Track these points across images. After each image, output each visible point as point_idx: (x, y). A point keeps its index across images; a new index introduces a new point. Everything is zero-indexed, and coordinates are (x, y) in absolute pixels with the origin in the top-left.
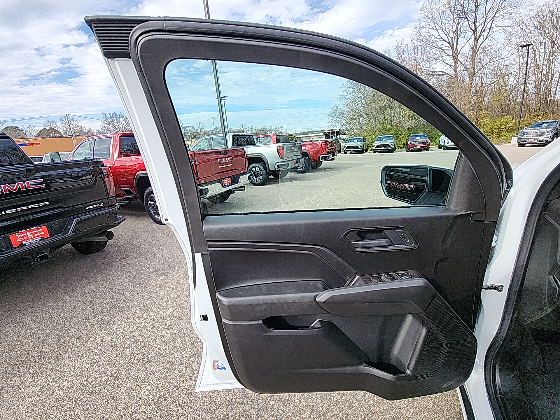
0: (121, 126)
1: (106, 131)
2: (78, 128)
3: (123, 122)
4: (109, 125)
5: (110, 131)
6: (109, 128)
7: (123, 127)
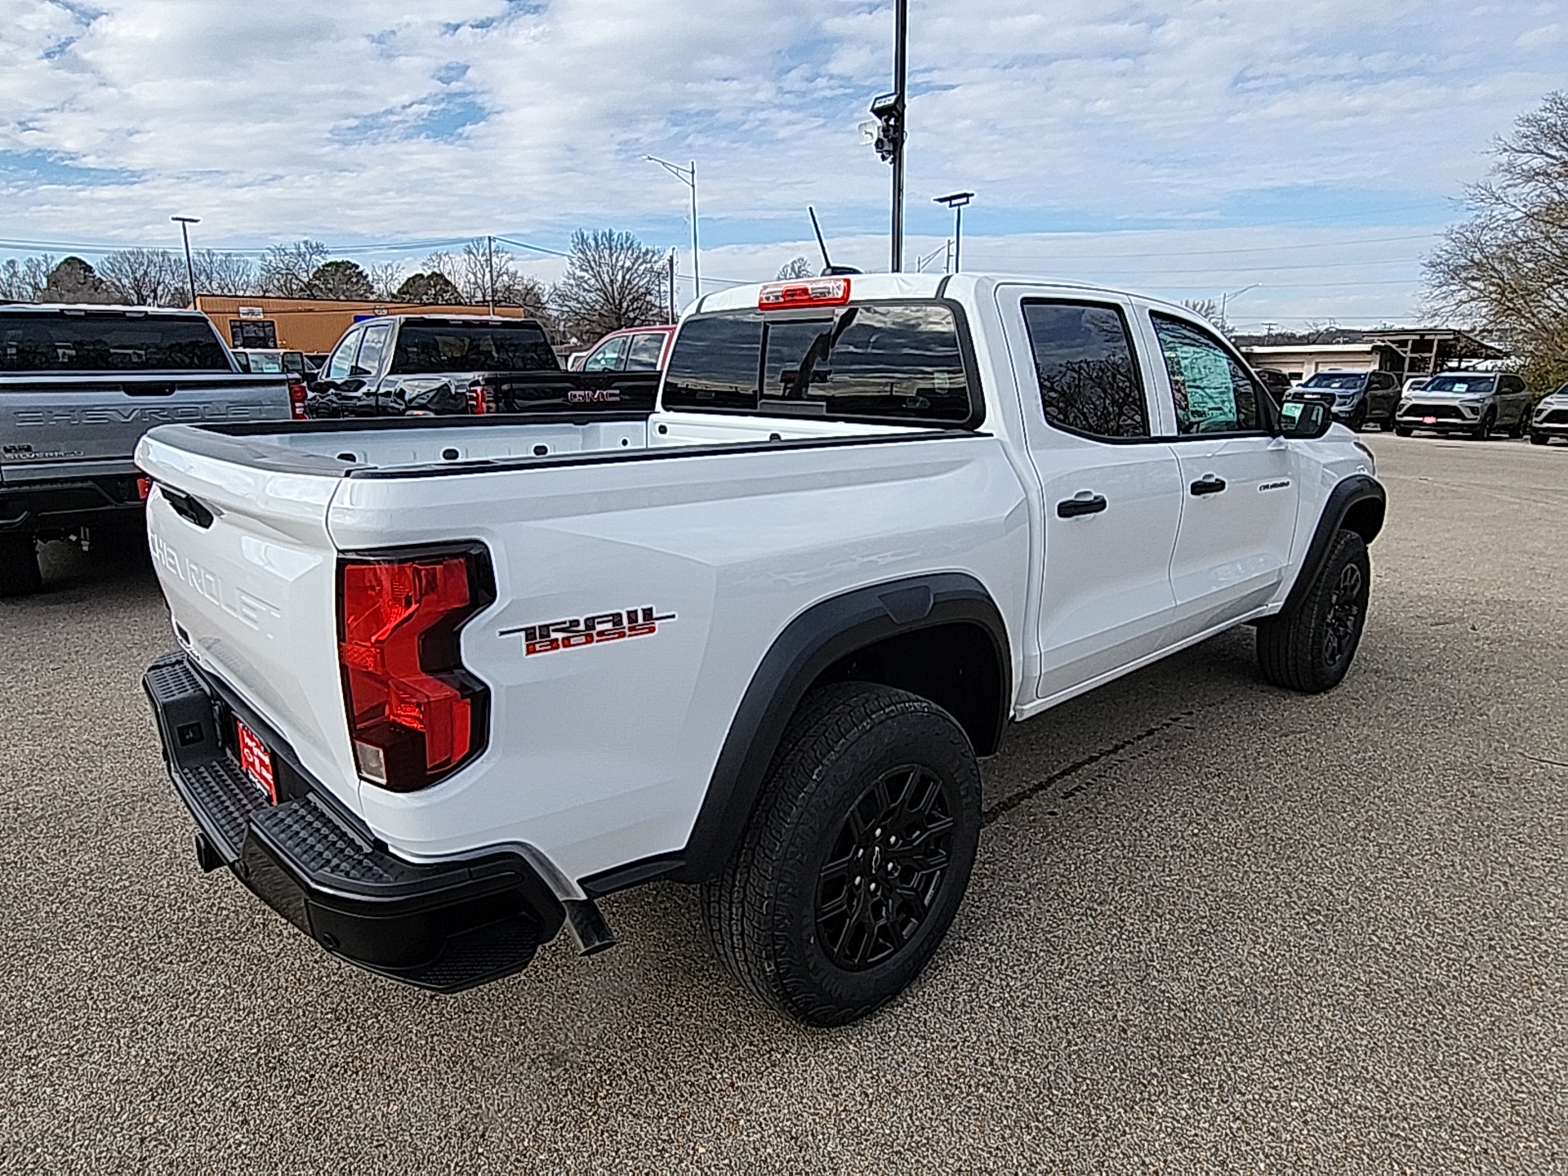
0: (620, 278)
1: (576, 289)
2: (505, 277)
3: (628, 264)
4: (587, 271)
5: (585, 290)
6: (586, 282)
7: (624, 278)
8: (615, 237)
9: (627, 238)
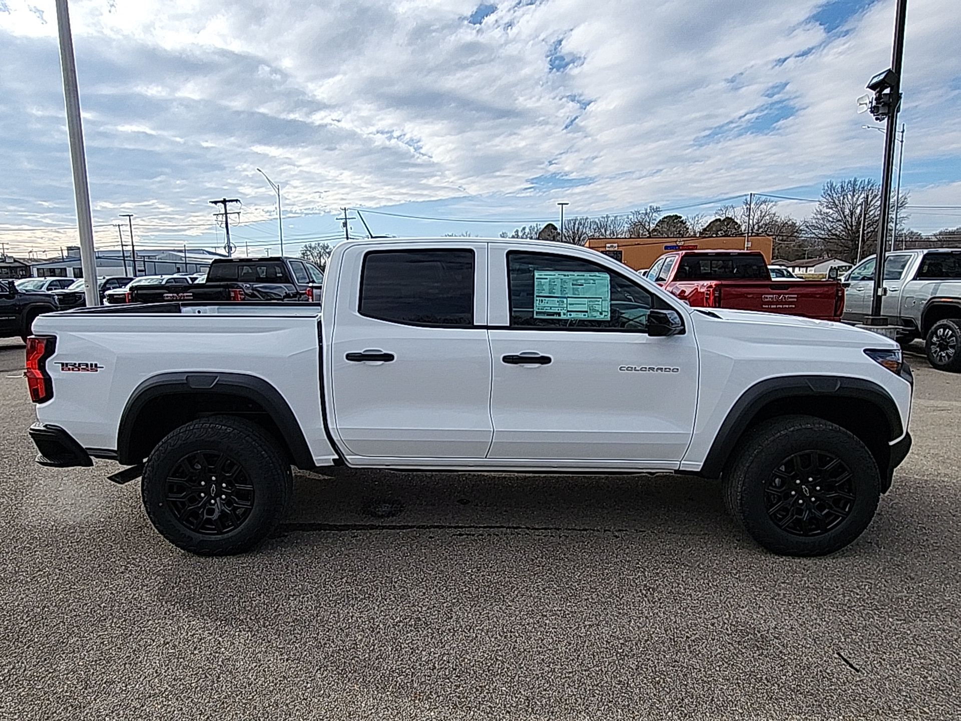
1: (821, 221)
5: (828, 221)
6: (830, 216)
8: (859, 183)
9: (869, 182)
